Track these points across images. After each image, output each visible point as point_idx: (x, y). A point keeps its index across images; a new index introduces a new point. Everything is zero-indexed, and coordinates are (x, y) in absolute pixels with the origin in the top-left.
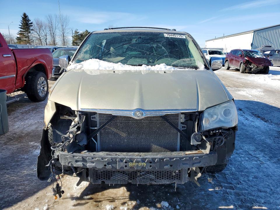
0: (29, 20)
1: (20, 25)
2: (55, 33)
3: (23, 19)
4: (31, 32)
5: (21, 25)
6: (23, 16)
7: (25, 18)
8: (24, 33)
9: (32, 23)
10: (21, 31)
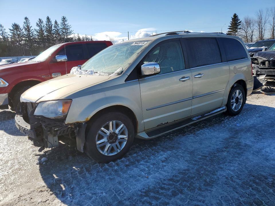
0: (238, 20)
1: (229, 26)
2: (264, 28)
3: (232, 20)
4: (238, 30)
5: (231, 25)
6: (233, 17)
7: (235, 18)
8: (232, 33)
9: (240, 22)
10: (229, 31)
